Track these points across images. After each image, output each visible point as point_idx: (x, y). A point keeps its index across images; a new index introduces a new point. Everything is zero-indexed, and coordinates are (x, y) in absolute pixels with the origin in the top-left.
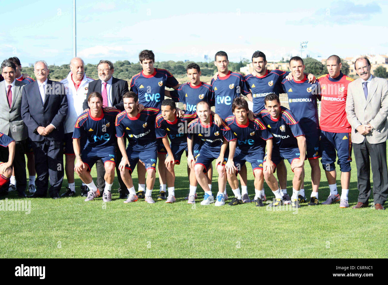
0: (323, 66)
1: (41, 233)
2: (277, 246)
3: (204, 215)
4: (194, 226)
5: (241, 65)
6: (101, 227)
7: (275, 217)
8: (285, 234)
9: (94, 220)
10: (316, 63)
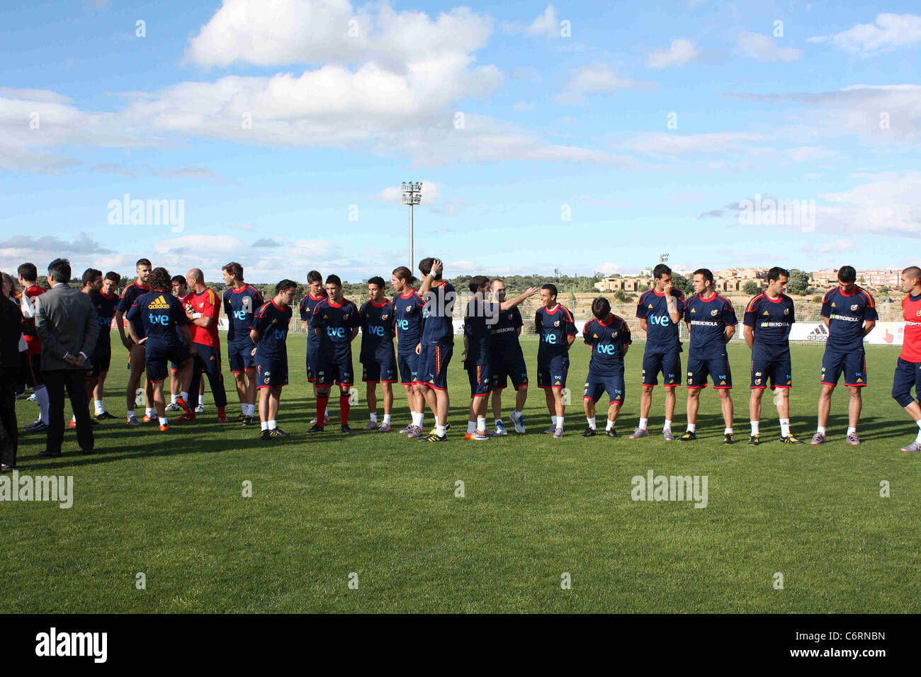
0: (686, 281)
1: (359, 464)
2: (617, 480)
3: (541, 446)
4: (529, 457)
5: (596, 280)
6: (426, 458)
7: (620, 448)
8: (629, 466)
9: (419, 450)
10: (678, 279)
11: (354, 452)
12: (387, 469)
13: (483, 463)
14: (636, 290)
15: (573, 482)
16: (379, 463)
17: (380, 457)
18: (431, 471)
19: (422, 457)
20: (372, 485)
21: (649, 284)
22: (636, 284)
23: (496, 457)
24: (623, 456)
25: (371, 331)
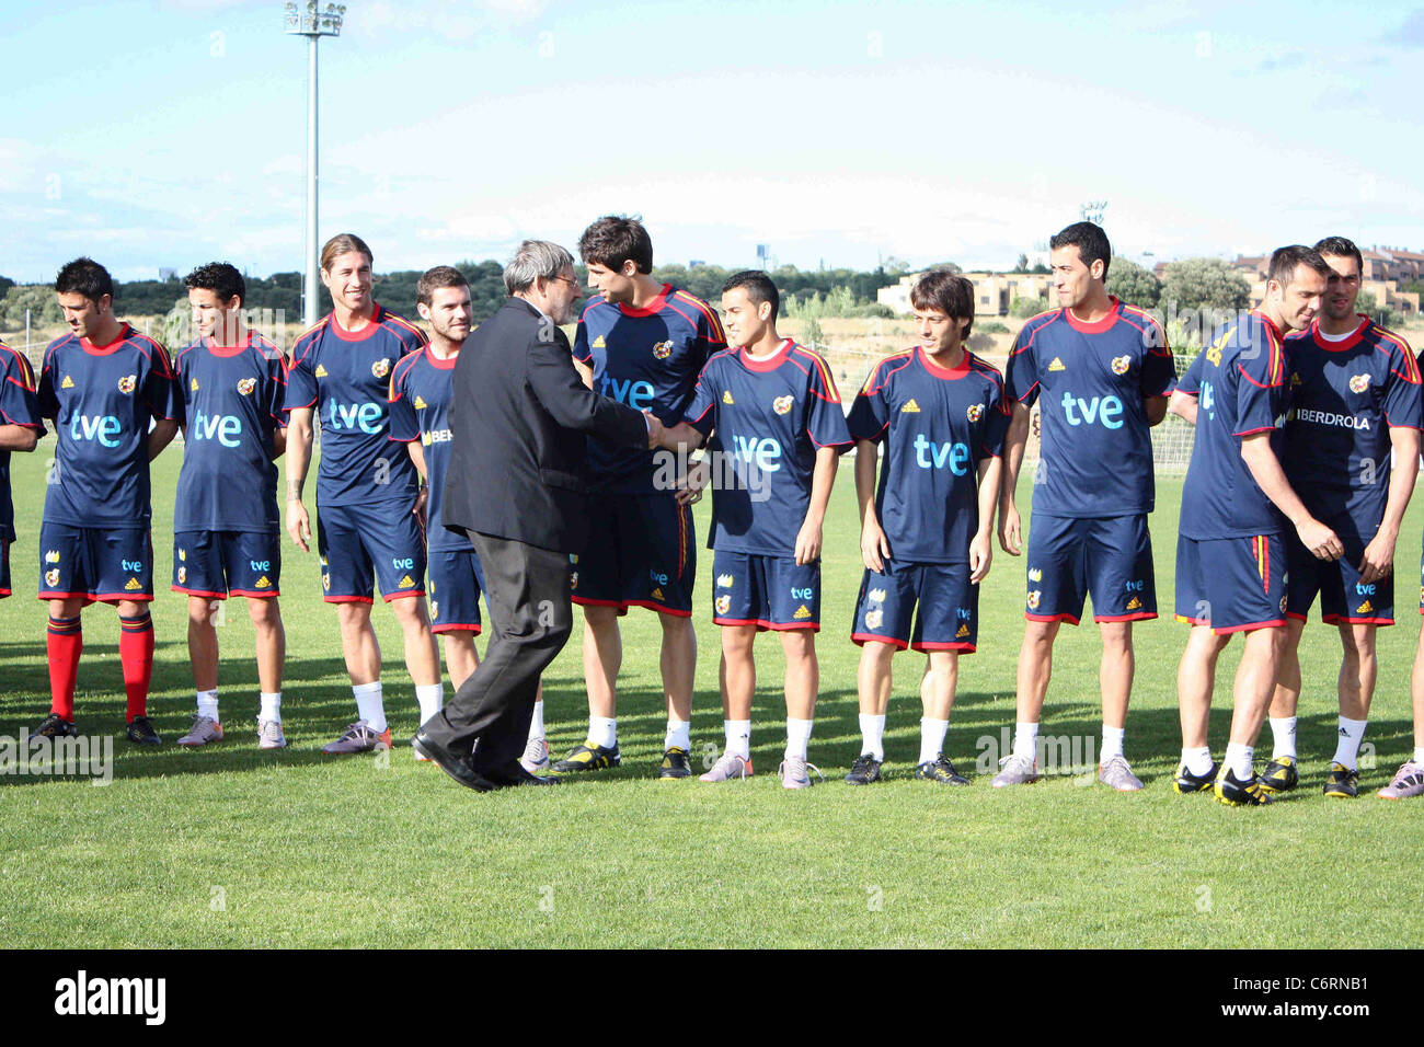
0: (1160, 286)
5: (882, 280)
11: (118, 812)
12: (219, 863)
13: (519, 844)
14: (1004, 312)
15: (795, 903)
16: (199, 846)
17: (201, 825)
18: (360, 868)
19: (330, 824)
20: (170, 916)
21: (1044, 294)
22: (1004, 296)
23: (563, 827)
24: (950, 823)
25: (202, 431)
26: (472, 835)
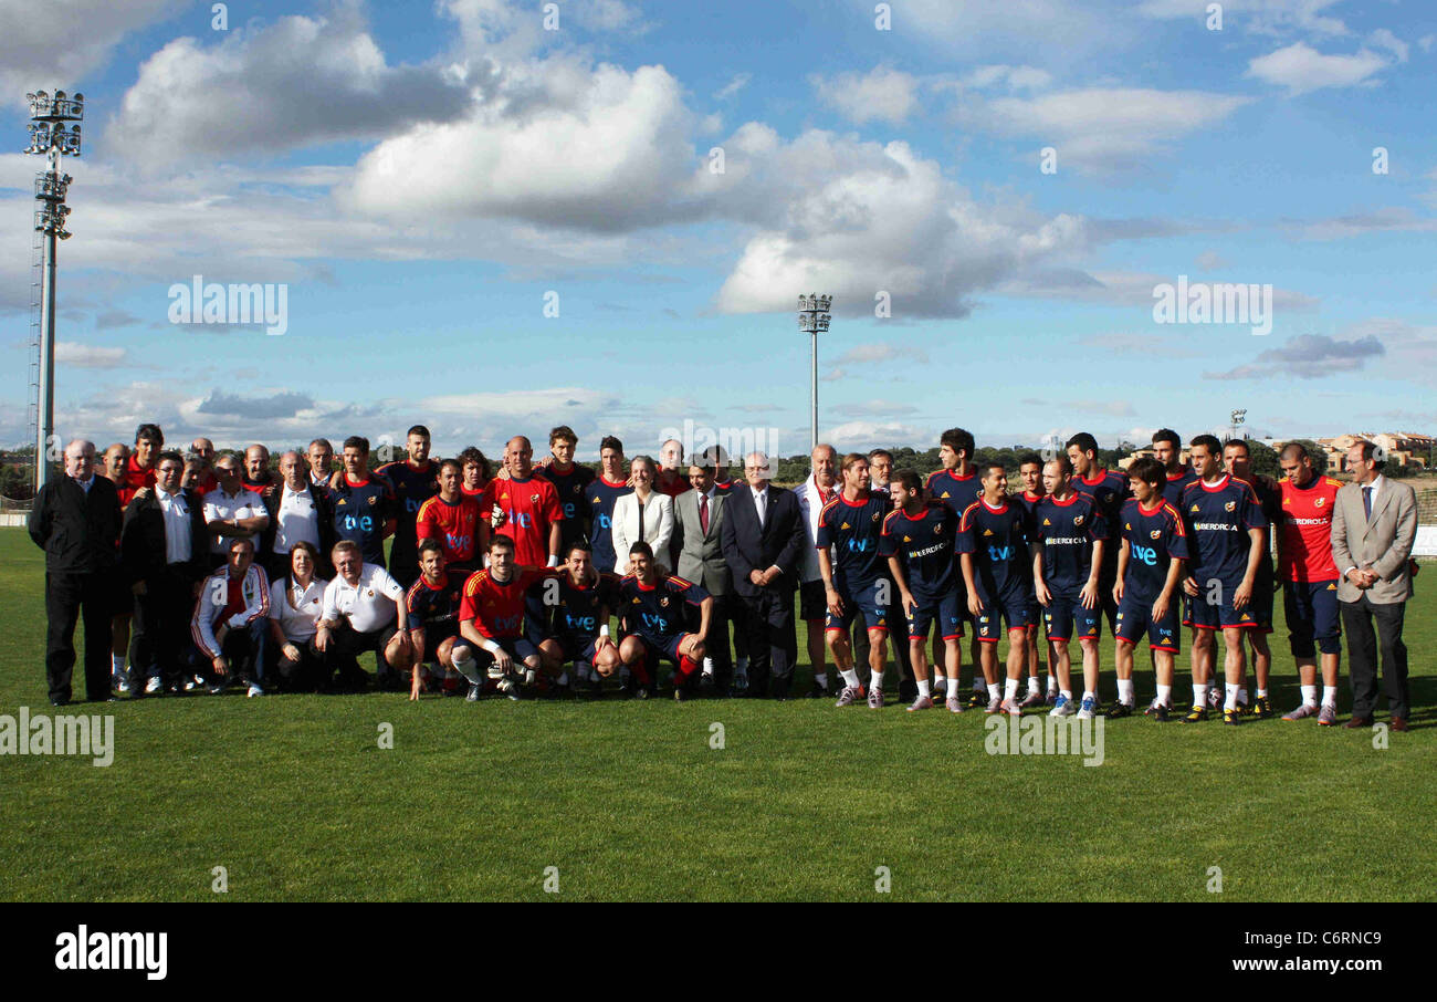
5: (1122, 454)
10: (1263, 450)
26: (936, 760)
